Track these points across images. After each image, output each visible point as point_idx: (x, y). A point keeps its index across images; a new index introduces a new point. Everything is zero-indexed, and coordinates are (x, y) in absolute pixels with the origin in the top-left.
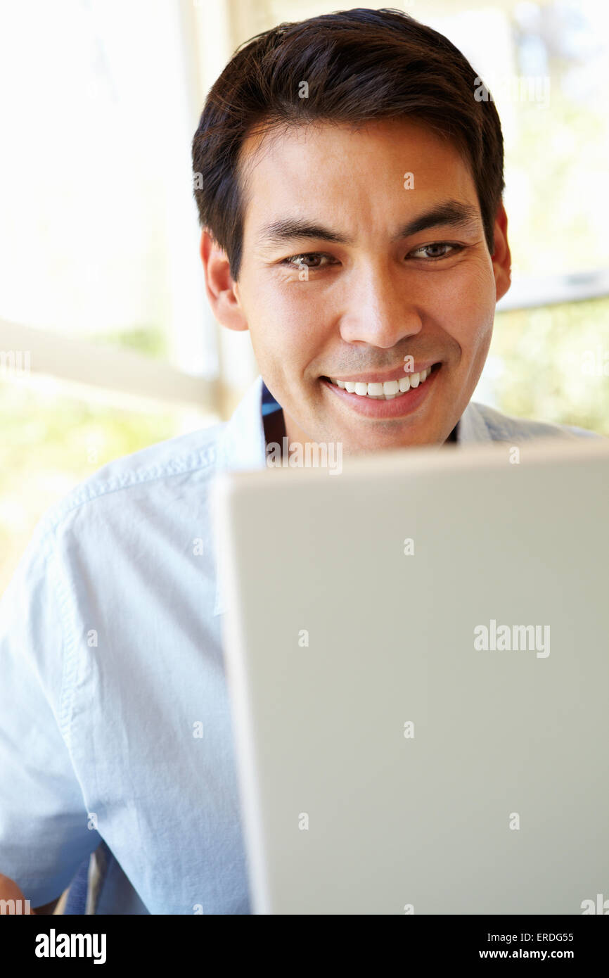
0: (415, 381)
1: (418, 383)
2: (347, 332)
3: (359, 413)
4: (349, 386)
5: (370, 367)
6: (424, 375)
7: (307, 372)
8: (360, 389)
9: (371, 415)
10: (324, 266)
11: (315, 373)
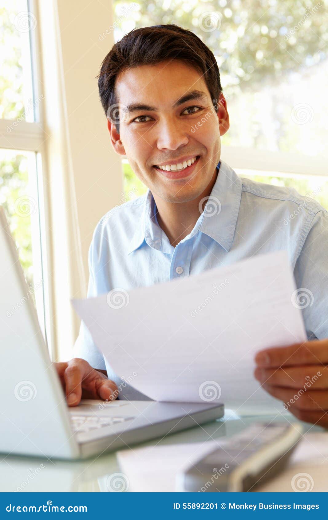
0: (189, 163)
1: (191, 164)
2: (160, 146)
3: (168, 178)
4: (163, 168)
5: (170, 158)
6: (193, 161)
7: (146, 164)
8: (167, 168)
9: (173, 178)
10: (148, 121)
11: (150, 165)
